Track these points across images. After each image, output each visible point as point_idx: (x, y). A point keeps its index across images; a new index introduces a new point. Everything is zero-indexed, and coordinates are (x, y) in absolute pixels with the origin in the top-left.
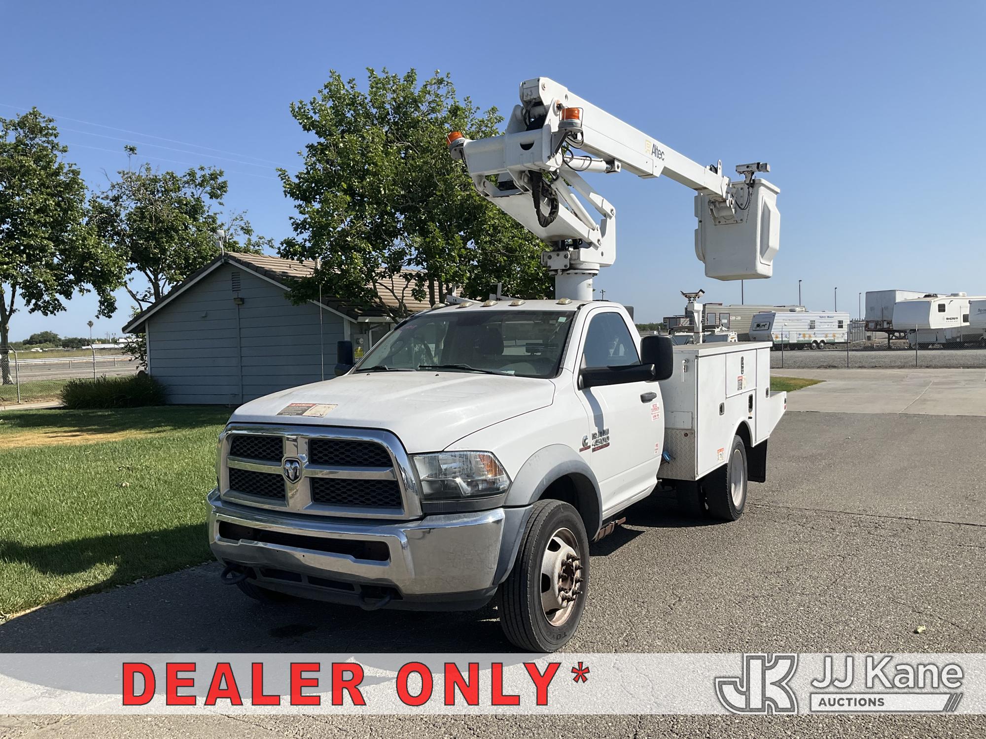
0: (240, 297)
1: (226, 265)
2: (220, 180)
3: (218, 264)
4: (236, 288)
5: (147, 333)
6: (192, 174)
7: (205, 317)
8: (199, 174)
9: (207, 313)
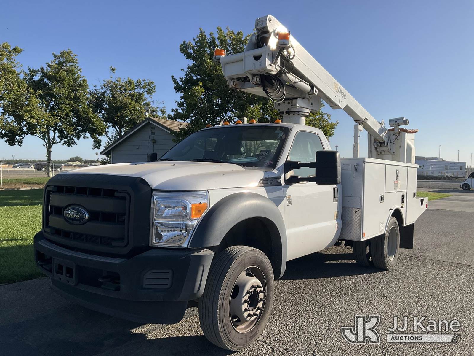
0: (154, 139)
1: (149, 123)
2: (152, 85)
3: (145, 123)
4: (153, 135)
5: (111, 156)
6: (139, 82)
7: (138, 148)
8: (142, 82)
9: (139, 147)
